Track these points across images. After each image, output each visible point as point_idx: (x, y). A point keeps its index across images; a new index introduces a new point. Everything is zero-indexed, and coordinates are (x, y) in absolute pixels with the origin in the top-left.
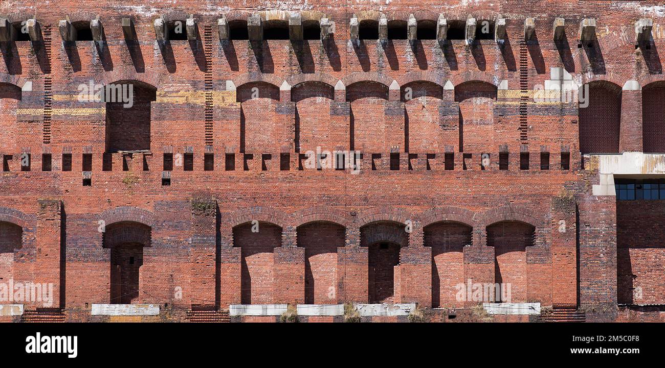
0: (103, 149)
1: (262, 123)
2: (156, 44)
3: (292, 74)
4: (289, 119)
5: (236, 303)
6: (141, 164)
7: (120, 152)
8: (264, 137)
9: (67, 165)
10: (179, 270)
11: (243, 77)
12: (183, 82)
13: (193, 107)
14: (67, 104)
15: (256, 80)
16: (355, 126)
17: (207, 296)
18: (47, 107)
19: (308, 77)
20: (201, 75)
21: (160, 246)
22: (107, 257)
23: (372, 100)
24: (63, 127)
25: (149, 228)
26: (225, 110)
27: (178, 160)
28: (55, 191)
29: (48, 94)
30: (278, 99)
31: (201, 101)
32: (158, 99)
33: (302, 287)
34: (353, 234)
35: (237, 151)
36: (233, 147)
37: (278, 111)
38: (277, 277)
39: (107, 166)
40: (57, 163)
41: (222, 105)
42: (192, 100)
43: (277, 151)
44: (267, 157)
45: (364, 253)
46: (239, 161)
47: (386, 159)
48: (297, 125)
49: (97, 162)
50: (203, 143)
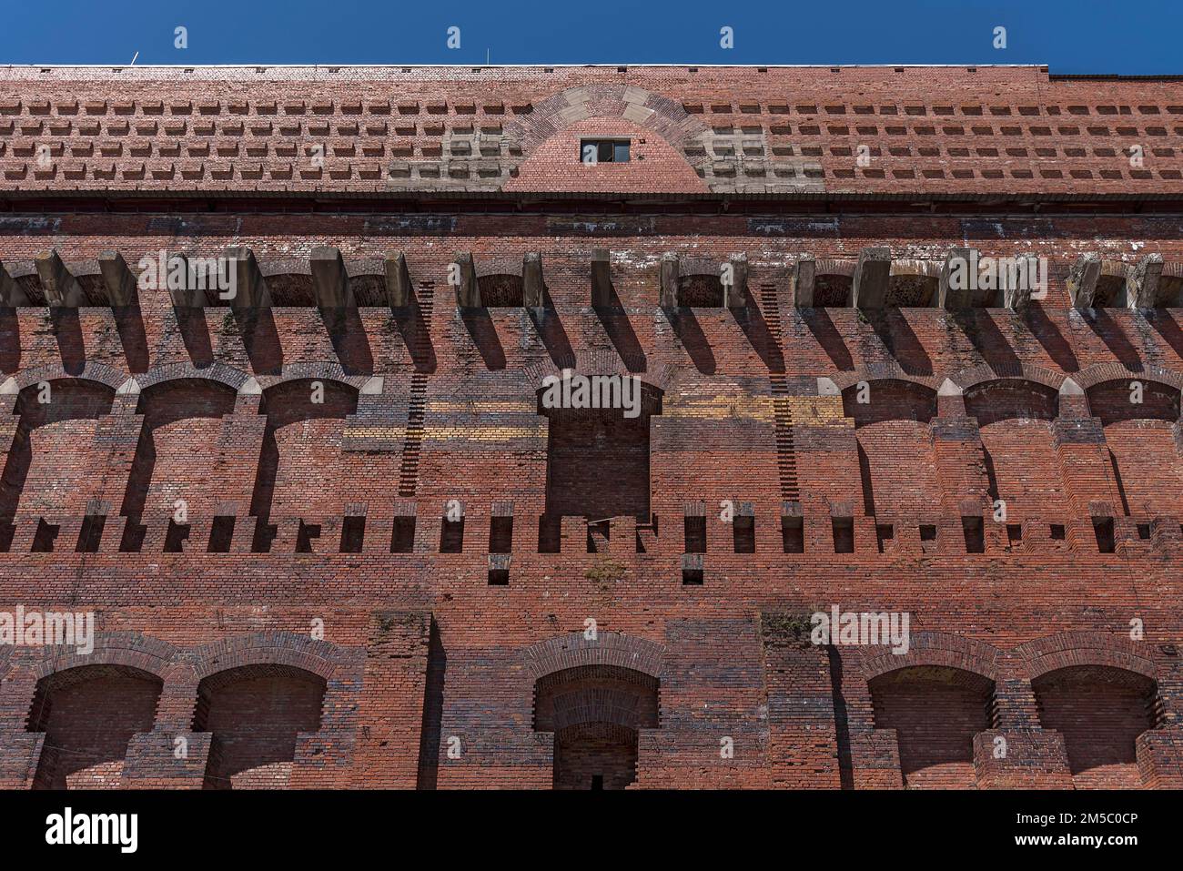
0: (539, 508)
1: (904, 464)
2: (659, 312)
3: (960, 367)
4: (969, 450)
6: (631, 540)
9: (452, 542)
12: (723, 381)
13: (748, 425)
14: (455, 420)
15: (883, 374)
18: (415, 425)
20: (761, 367)
21: (683, 726)
22: (545, 752)
24: (447, 463)
25: (655, 682)
26: (821, 432)
27: (719, 531)
28: (417, 594)
29: (418, 401)
30: (937, 414)
31: (763, 415)
32: (667, 412)
35: (858, 511)
36: (847, 502)
37: (941, 434)
39: (549, 545)
40: (428, 536)
41: (814, 422)
42: (743, 413)
43: (951, 512)
44: (930, 529)
46: (863, 533)
48: (988, 463)
49: (525, 536)
50: (776, 496)
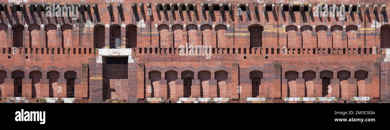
0: (249, 47)
1: (292, 39)
2: (263, 12)
3: (301, 23)
4: (300, 37)
5: (286, 97)
6: (260, 52)
7: (254, 48)
8: (293, 43)
9: (239, 52)
10: (271, 86)
11: (287, 23)
12: (271, 25)
13: (273, 33)
14: (239, 32)
15: (291, 25)
16: (318, 40)
17: (278, 95)
18: (234, 33)
19: (305, 24)
20: (276, 23)
21: (265, 78)
22: (251, 82)
23: (323, 31)
24: (238, 39)
25: (262, 73)
26: (282, 34)
27: (270, 50)
28: (236, 60)
29: (234, 28)
30: (297, 31)
31: (276, 31)
32: (264, 31)
33: (304, 92)
34: (318, 74)
35: (286, 48)
36: (285, 46)
37: (297, 35)
38: (297, 88)
39: (250, 52)
40: (237, 51)
41: (282, 32)
42: (273, 31)
43: (297, 48)
44: (294, 50)
45: (321, 80)
46: (286, 51)
47: (327, 50)
48: (302, 39)
49: (248, 51)
50: (277, 45)
